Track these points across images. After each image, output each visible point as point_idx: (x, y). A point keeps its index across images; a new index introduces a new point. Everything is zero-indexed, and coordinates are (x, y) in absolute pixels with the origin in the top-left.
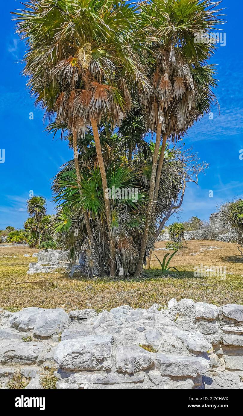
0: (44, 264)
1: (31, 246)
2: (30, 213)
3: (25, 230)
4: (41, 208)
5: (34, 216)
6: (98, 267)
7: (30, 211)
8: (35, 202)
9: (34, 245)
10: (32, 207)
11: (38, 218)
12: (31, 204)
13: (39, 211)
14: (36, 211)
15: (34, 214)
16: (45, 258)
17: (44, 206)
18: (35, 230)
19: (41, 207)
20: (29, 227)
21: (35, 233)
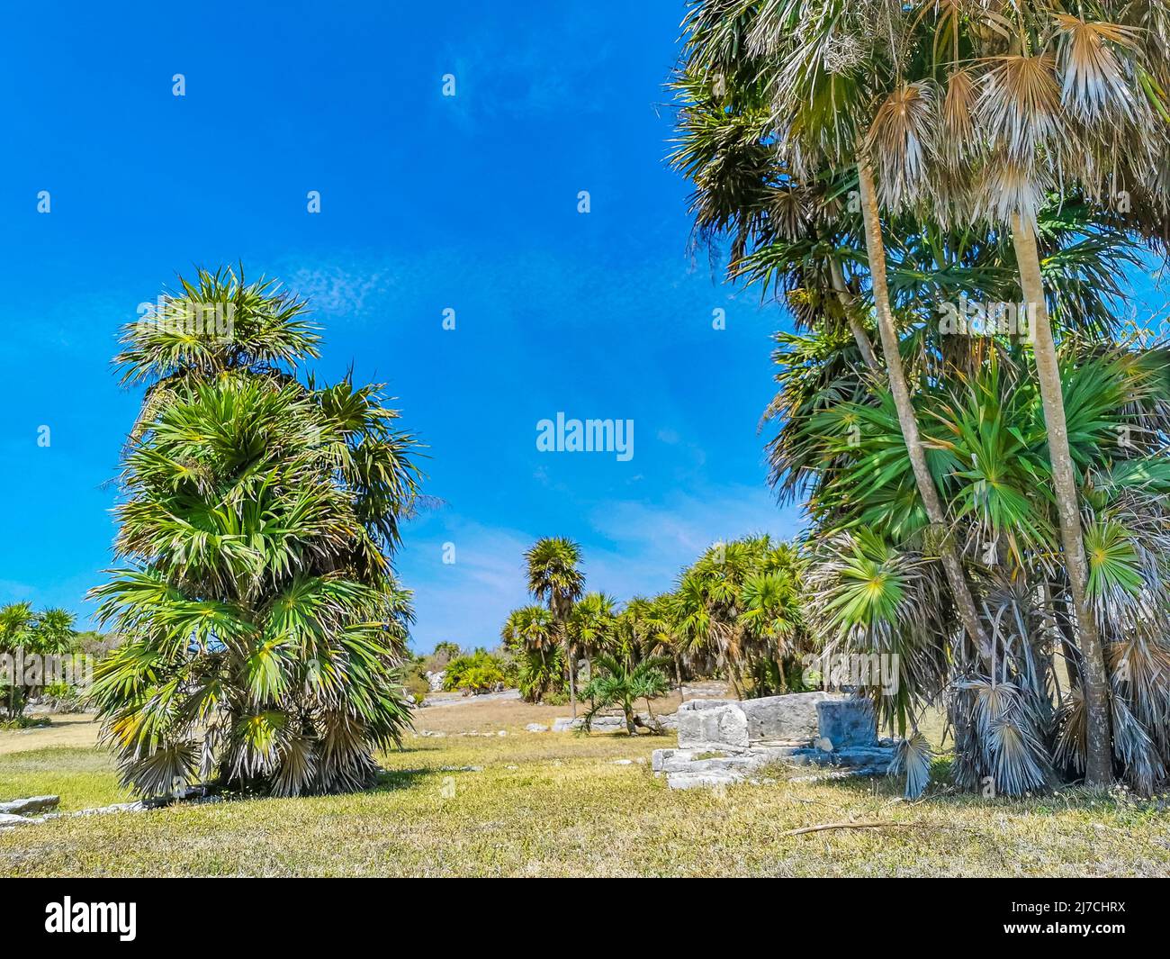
0: (703, 751)
1: (532, 698)
2: (537, 592)
3: (507, 650)
4: (567, 573)
5: (550, 602)
6: (1040, 751)
7: (537, 586)
8: (548, 557)
9: (540, 695)
10: (540, 574)
11: (563, 604)
12: (538, 562)
13: (563, 584)
14: (556, 584)
15: (547, 594)
16: (702, 730)
17: (576, 567)
18: (539, 645)
19: (568, 571)
20: (517, 638)
21: (541, 656)
